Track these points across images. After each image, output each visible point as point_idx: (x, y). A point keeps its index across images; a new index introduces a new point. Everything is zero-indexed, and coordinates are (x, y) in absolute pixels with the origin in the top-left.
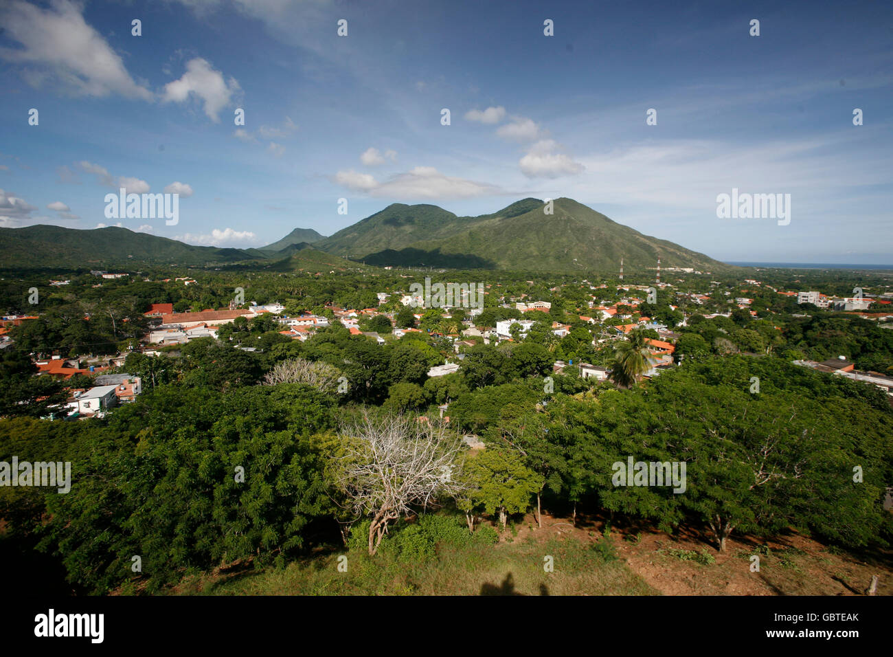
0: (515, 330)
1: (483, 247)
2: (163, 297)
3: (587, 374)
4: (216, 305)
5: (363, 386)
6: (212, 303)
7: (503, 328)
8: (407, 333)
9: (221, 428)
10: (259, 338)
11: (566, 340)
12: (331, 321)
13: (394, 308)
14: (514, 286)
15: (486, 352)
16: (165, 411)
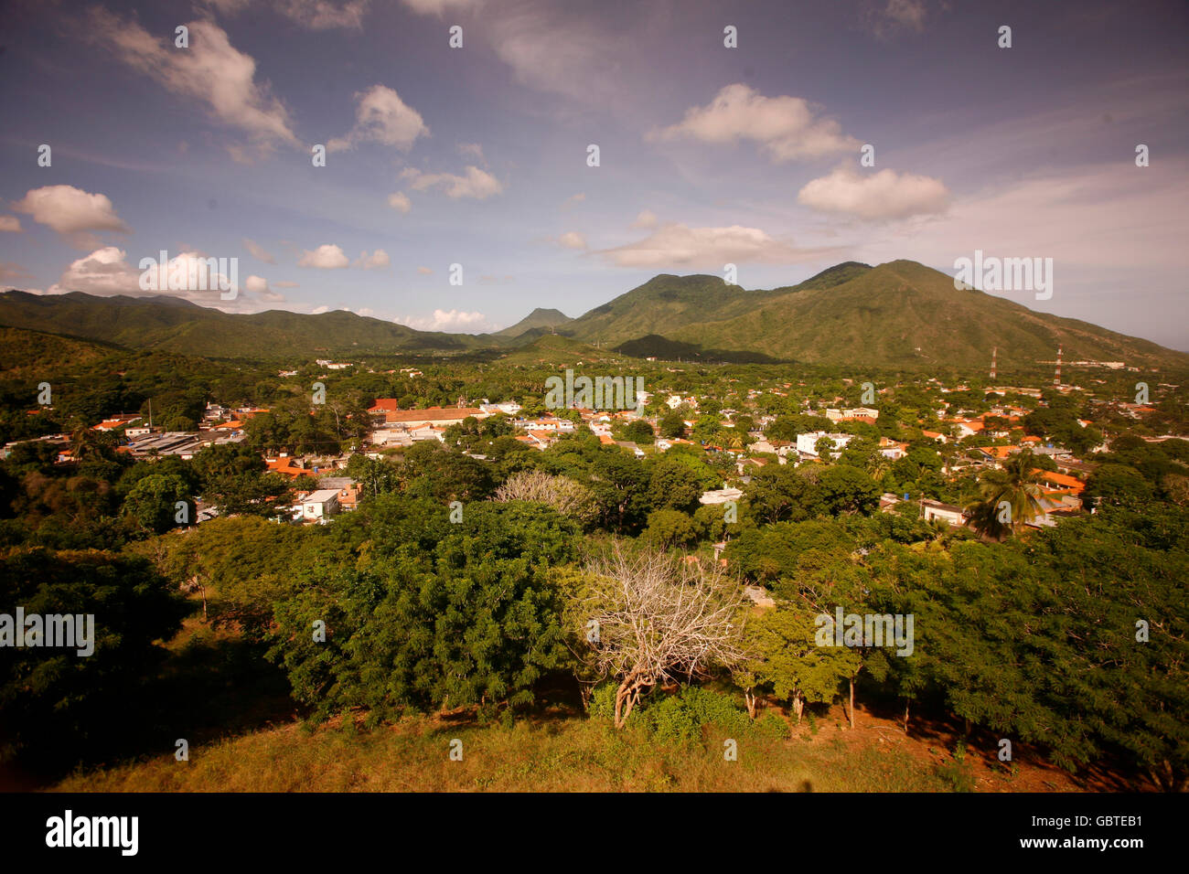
0: (823, 447)
1: (780, 332)
2: (387, 392)
3: (933, 515)
4: (443, 402)
5: (613, 510)
6: (439, 400)
7: (806, 443)
8: (674, 445)
9: (445, 548)
10: (491, 443)
11: (901, 465)
12: (576, 426)
13: (658, 411)
14: (823, 386)
15: (781, 475)
16: (387, 523)
